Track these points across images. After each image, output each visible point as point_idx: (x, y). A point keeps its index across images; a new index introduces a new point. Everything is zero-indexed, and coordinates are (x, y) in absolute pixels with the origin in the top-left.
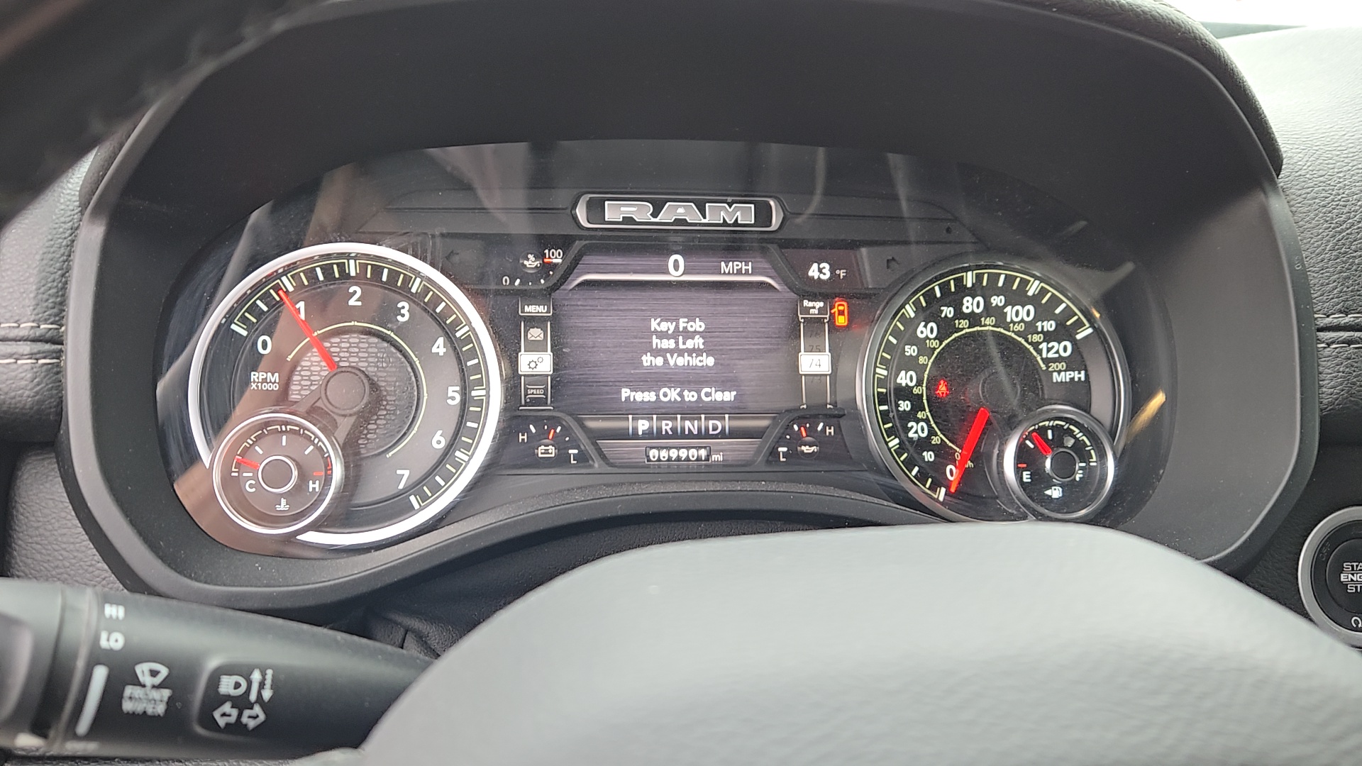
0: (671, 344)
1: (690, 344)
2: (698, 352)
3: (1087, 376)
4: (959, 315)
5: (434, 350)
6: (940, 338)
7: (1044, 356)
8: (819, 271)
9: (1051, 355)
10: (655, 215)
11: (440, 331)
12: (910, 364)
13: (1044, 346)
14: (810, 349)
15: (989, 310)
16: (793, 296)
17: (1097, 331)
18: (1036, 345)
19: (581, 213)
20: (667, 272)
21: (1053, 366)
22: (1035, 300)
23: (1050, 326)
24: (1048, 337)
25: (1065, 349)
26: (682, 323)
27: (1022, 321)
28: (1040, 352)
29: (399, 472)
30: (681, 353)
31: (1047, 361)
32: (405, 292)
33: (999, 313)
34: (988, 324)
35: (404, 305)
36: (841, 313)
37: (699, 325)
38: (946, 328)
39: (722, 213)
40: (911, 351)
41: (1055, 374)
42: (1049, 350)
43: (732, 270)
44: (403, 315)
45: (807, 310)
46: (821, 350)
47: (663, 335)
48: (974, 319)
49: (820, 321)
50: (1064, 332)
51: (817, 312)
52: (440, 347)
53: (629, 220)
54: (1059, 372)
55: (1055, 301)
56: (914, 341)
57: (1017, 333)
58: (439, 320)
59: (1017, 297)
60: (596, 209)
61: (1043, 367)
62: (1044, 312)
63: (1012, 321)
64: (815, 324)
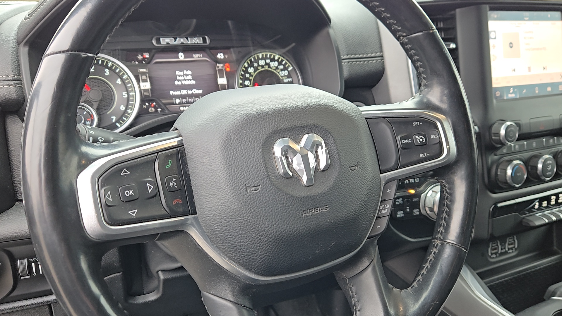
0: (182, 78)
1: (188, 78)
2: (191, 80)
3: (292, 79)
4: (259, 65)
5: (117, 82)
6: (255, 72)
7: (281, 75)
8: (220, 56)
9: (283, 75)
10: (175, 41)
11: (118, 77)
12: (248, 79)
13: (281, 73)
14: (220, 77)
15: (267, 64)
16: (215, 63)
17: (293, 68)
18: (279, 72)
19: (154, 42)
20: (178, 58)
21: (283, 78)
22: (278, 60)
23: (281, 67)
24: (282, 70)
25: (286, 73)
26: (185, 72)
27: (275, 66)
28: (280, 74)
29: (112, 117)
30: (185, 80)
31: (282, 77)
32: (106, 66)
33: (268, 64)
34: (266, 68)
35: (107, 70)
36: (227, 67)
37: (189, 72)
38: (256, 69)
39: (193, 40)
40: (247, 75)
41: (284, 80)
42: (282, 73)
43: (197, 56)
44: (107, 73)
45: (218, 67)
46: (223, 77)
47: (180, 76)
48: (263, 66)
49: (222, 70)
50: (285, 69)
51: (221, 67)
52: (119, 81)
53: (168, 43)
54: (285, 79)
55: (282, 61)
56: (248, 73)
57: (274, 70)
58: (118, 74)
59: (273, 60)
60: (158, 41)
61: (281, 78)
62: (280, 63)
63: (272, 67)
64: (221, 71)
